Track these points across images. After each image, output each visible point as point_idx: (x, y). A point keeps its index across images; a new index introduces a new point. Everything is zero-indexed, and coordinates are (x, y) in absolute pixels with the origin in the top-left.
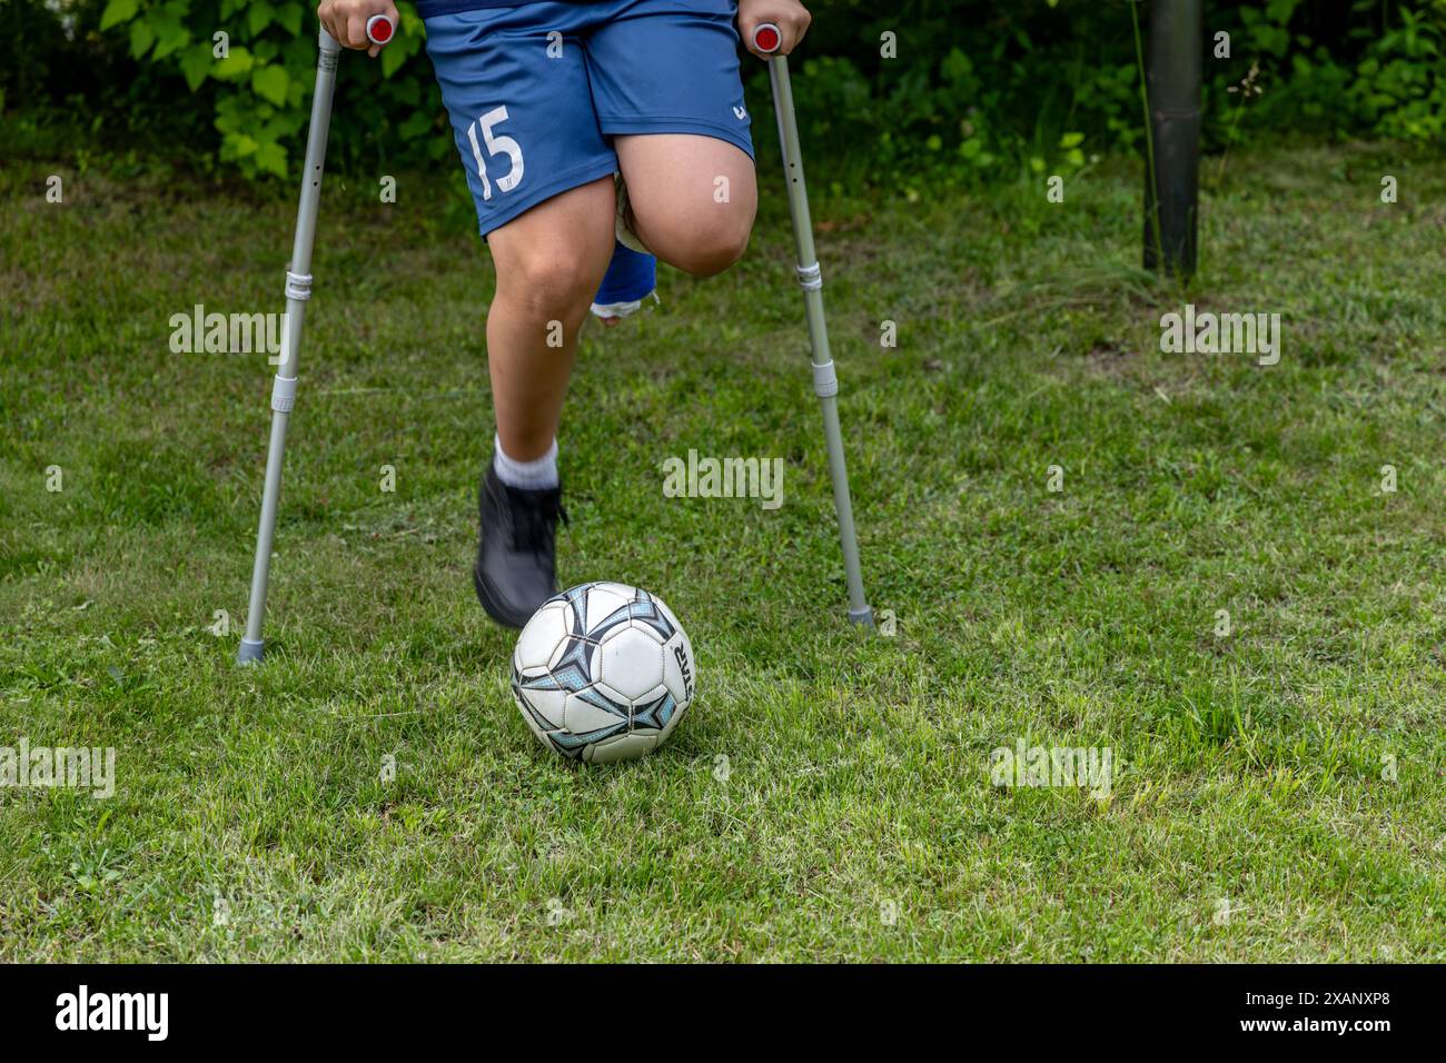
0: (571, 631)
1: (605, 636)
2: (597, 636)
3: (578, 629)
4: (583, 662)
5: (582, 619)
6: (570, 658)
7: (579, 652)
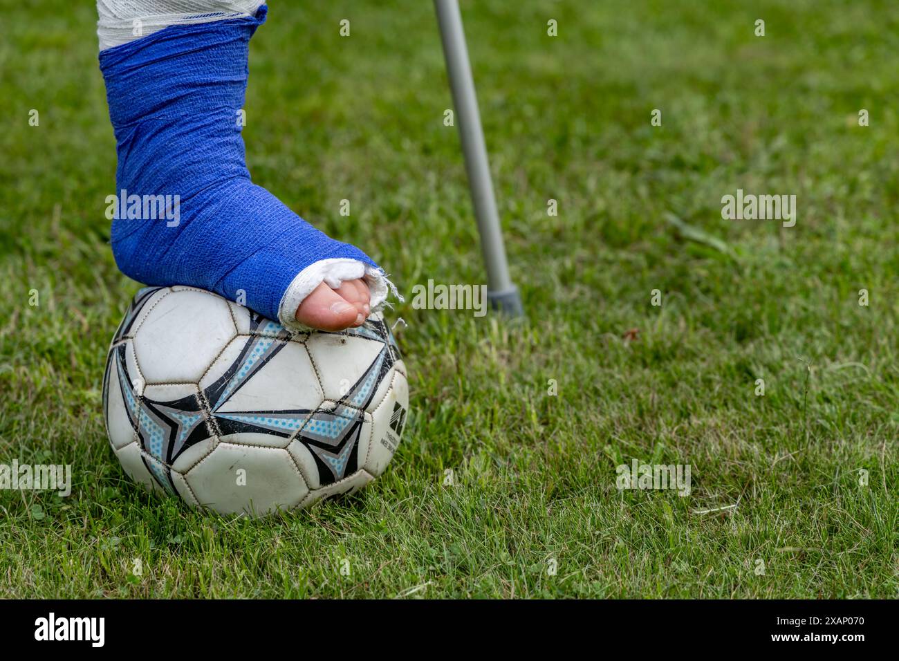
0: (206, 383)
1: (237, 436)
2: (228, 427)
3: (214, 394)
4: (182, 437)
5: (234, 383)
6: (174, 415)
7: (188, 421)
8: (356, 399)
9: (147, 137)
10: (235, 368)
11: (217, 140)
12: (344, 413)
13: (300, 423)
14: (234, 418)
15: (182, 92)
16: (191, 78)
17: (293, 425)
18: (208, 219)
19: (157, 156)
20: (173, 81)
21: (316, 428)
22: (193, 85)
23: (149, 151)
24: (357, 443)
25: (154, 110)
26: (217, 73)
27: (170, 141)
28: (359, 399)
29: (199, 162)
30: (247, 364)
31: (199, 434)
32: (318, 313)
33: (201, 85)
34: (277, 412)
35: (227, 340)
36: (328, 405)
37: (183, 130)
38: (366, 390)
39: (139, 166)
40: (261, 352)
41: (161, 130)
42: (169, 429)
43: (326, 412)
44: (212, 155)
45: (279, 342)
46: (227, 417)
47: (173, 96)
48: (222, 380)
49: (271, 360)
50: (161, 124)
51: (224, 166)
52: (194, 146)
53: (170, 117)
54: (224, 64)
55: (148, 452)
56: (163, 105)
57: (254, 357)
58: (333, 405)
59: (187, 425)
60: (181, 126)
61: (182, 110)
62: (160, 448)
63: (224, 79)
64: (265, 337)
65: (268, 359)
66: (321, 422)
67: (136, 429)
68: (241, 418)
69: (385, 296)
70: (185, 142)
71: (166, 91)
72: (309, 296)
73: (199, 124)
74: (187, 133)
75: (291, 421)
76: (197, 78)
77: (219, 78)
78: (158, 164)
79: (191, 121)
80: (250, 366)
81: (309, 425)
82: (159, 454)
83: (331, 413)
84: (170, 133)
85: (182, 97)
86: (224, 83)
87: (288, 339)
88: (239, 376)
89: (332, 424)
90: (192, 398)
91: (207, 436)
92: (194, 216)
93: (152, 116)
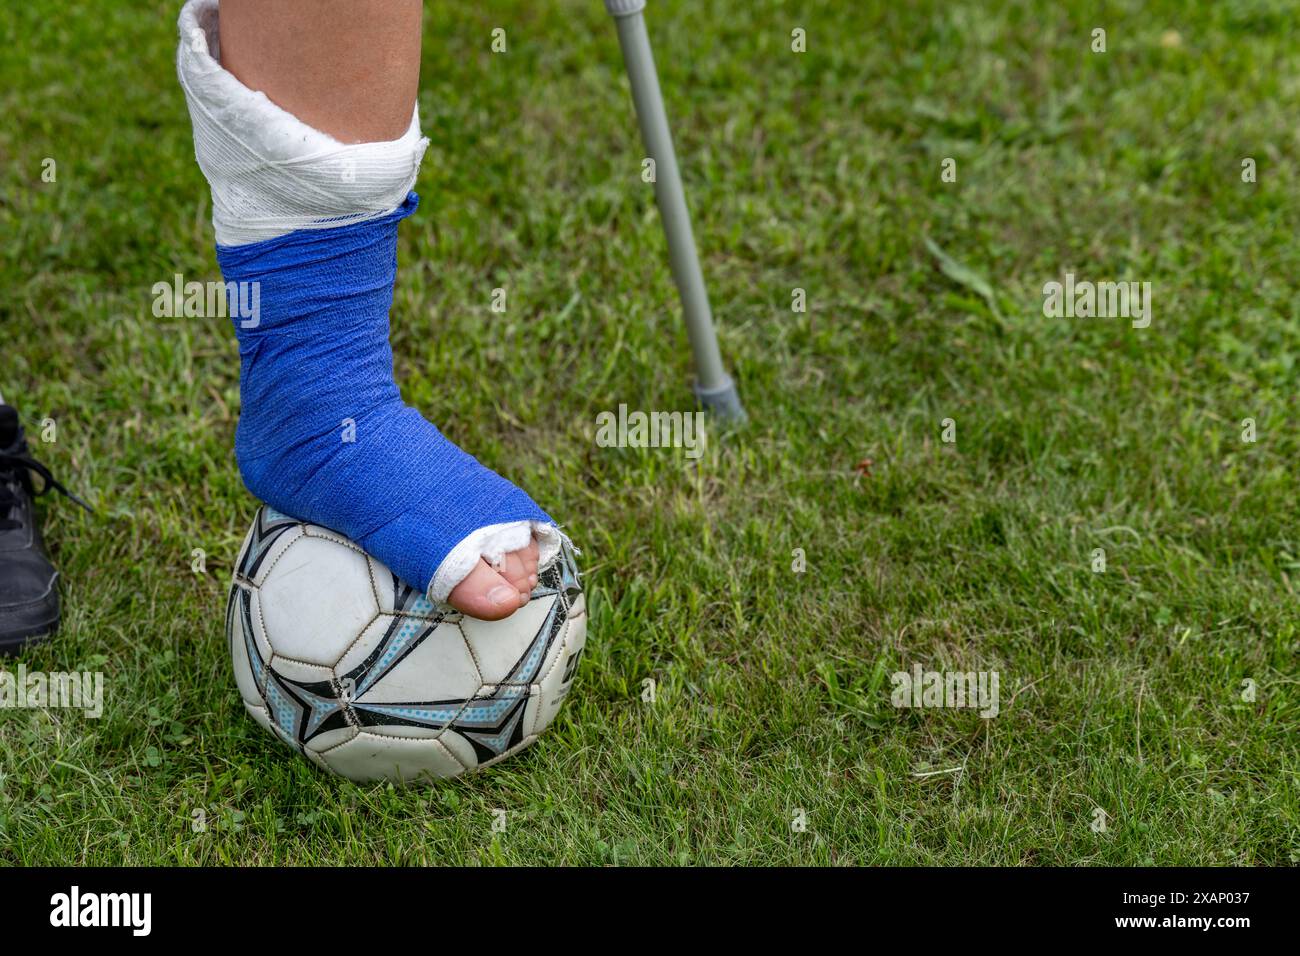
8: (521, 676)
9: (273, 354)
10: (376, 655)
11: (356, 362)
12: (506, 695)
13: (454, 714)
14: (376, 709)
15: (314, 308)
16: (325, 292)
17: (444, 716)
18: (344, 464)
19: (283, 380)
20: (302, 294)
21: (470, 716)
22: (327, 300)
23: (275, 374)
24: (522, 718)
25: (280, 325)
26: (356, 283)
27: (302, 363)
28: (524, 675)
29: (334, 392)
30: (390, 650)
31: (335, 721)
32: (472, 602)
33: (337, 299)
34: (426, 704)
35: (366, 620)
36: (487, 690)
37: (315, 352)
38: (532, 661)
39: (265, 384)
40: (408, 637)
41: (289, 349)
42: (302, 709)
43: (485, 698)
44: (349, 382)
45: (429, 624)
46: (368, 708)
47: (302, 312)
48: (361, 668)
49: (420, 646)
50: (289, 343)
51: (365, 394)
52: (328, 371)
53: (300, 337)
54: (364, 272)
55: (278, 724)
56: (291, 321)
57: (399, 643)
58: (492, 689)
59: (322, 709)
60: (313, 347)
61: (314, 329)
62: (291, 725)
63: (364, 289)
64: (413, 617)
65: (415, 645)
66: (478, 710)
67: (264, 697)
68: (384, 710)
69: (557, 550)
70: (316, 366)
71: (293, 306)
72: (462, 583)
73: (335, 345)
74: (321, 356)
75: (442, 713)
76: (330, 291)
77: (358, 289)
78: (286, 390)
79: (324, 342)
80: (394, 653)
81: (464, 714)
82: (291, 731)
83: (492, 697)
84: (300, 355)
85: (313, 313)
86: (366, 294)
87: (439, 620)
88: (381, 664)
89: (492, 709)
90: (327, 683)
91: (344, 724)
92: (329, 458)
93: (278, 331)
